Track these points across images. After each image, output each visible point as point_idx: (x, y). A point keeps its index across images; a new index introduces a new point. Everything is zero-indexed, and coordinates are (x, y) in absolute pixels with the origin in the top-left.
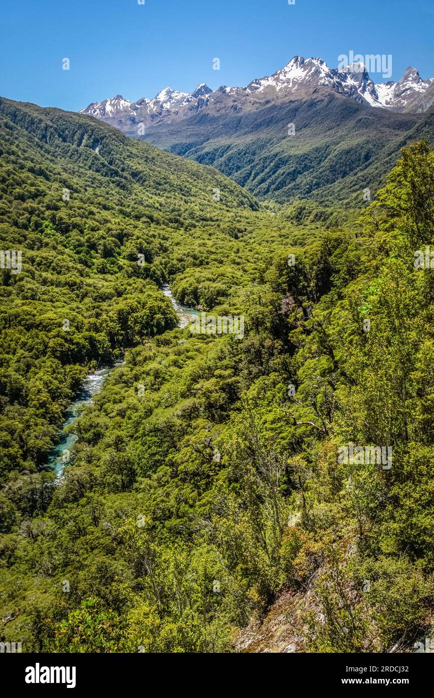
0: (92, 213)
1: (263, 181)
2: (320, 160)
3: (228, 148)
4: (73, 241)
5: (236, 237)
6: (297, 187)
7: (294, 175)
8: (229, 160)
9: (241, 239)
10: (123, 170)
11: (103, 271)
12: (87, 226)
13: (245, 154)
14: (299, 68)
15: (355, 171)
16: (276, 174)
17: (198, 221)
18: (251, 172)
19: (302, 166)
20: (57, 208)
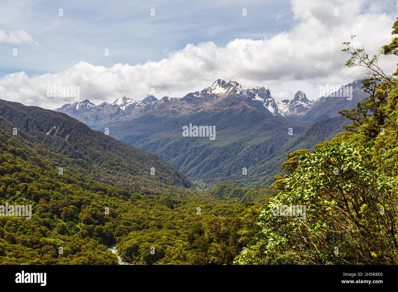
0: (58, 186)
1: (194, 165)
2: (237, 152)
3: (168, 140)
4: (40, 207)
5: (172, 208)
6: (220, 171)
7: (217, 161)
8: (169, 148)
9: (175, 209)
10: (86, 154)
11: (63, 231)
12: (53, 196)
13: (181, 145)
14: (221, 88)
15: (263, 161)
16: (204, 161)
17: (143, 194)
18: (185, 159)
19: (224, 155)
20: (30, 181)
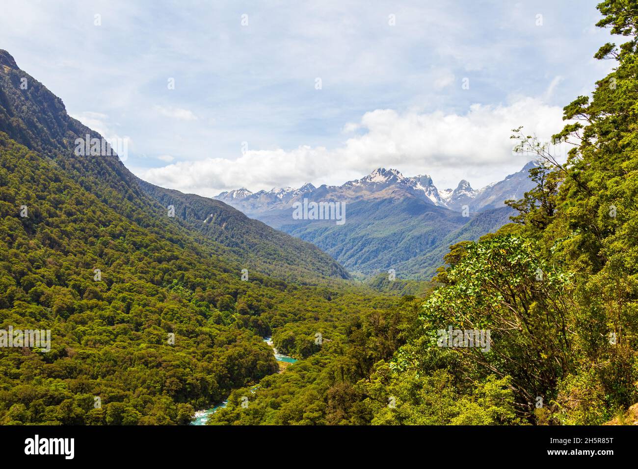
0: (214, 275)
1: (352, 256)
2: (397, 243)
3: (326, 229)
4: (197, 296)
5: (329, 299)
6: (380, 262)
7: (376, 252)
8: (326, 238)
9: (333, 300)
10: (242, 242)
11: (219, 321)
12: (209, 284)
13: (339, 235)
14: (381, 176)
15: (424, 252)
16: (363, 251)
17: (299, 285)
18: (343, 249)
19: (383, 246)
20: (186, 270)
